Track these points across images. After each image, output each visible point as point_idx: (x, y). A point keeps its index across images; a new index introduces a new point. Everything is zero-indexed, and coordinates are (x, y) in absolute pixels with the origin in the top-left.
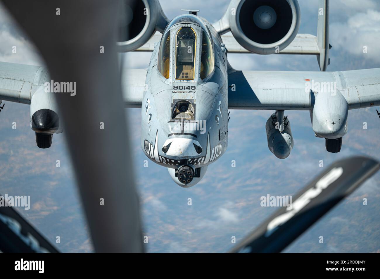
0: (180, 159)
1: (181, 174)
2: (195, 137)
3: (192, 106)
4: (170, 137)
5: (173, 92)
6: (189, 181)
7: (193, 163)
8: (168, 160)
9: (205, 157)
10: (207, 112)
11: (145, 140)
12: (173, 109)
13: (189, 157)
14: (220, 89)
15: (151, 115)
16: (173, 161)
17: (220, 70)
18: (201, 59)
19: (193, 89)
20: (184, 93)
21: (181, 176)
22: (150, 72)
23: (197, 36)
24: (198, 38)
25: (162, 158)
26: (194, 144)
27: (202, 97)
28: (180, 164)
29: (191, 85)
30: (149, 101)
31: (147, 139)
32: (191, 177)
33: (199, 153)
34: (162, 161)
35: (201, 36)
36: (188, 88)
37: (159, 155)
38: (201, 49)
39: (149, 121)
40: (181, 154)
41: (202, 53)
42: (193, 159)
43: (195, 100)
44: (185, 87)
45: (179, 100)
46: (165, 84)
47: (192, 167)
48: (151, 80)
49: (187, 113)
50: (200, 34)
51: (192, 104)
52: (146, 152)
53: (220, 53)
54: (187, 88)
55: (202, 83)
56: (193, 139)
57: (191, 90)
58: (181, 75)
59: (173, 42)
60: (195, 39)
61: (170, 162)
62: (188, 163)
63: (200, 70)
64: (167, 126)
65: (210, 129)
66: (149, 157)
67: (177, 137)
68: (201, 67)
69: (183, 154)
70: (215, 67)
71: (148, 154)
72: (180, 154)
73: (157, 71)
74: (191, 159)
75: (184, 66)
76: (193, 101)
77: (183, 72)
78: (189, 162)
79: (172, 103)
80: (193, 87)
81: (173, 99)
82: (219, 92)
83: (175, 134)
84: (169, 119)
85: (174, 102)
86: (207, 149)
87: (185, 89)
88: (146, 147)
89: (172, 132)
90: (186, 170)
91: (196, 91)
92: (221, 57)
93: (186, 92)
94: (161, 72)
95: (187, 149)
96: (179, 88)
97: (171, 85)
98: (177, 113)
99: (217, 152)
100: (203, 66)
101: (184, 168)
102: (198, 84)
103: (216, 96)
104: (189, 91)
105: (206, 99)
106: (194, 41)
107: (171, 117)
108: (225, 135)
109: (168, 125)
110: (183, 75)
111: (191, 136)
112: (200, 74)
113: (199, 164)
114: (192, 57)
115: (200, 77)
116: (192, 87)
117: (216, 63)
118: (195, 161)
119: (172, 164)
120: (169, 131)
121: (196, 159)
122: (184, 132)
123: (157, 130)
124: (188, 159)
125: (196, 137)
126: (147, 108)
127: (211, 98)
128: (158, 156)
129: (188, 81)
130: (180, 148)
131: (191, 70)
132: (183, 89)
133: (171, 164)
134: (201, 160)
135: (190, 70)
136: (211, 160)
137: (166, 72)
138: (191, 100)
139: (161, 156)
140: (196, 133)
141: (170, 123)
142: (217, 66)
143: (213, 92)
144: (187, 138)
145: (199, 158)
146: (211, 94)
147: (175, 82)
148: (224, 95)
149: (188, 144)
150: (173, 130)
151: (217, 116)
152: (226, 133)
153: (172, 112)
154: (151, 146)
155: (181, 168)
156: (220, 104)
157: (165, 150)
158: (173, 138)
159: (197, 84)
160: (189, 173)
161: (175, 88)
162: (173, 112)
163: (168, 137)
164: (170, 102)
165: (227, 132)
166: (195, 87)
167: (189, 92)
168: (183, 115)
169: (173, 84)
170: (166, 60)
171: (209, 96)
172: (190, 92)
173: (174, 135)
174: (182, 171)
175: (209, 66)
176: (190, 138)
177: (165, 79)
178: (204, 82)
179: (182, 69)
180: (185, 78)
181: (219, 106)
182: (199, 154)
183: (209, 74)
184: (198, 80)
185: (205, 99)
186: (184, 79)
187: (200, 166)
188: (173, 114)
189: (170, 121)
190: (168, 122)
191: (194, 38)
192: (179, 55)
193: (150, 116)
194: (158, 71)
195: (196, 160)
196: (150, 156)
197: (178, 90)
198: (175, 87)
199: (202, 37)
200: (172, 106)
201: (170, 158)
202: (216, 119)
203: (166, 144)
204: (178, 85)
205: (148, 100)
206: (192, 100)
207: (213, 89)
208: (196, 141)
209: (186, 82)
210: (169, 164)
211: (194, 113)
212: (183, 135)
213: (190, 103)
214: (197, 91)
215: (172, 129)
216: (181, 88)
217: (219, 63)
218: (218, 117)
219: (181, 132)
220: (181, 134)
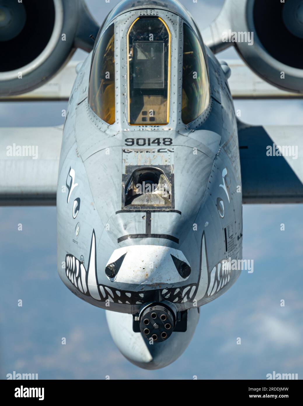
0: (143, 290)
1: (146, 322)
2: (174, 243)
3: (165, 178)
4: (122, 242)
5: (124, 151)
6: (164, 335)
7: (171, 299)
8: (118, 293)
9: (197, 285)
10: (198, 190)
11: (67, 255)
12: (127, 186)
13: (164, 284)
14: (224, 145)
15: (78, 200)
16: (129, 295)
17: (222, 107)
18: (181, 81)
19: (167, 143)
20: (147, 152)
21: (147, 327)
22: (72, 114)
23: (171, 34)
24: (174, 38)
25: (105, 290)
26: (174, 258)
27: (186, 159)
28: (145, 301)
29: (161, 136)
30: (73, 173)
31: (70, 253)
32: (168, 326)
33: (184, 276)
34: (104, 296)
35: (180, 34)
36: (156, 141)
37: (99, 283)
38: (182, 62)
39: (76, 212)
40: (146, 279)
41: (183, 70)
42: (171, 290)
43: (172, 166)
44: (149, 140)
45: (137, 168)
46: (107, 134)
47: (170, 306)
48: (75, 130)
49: (155, 195)
50: (178, 30)
51: (166, 174)
52: (71, 281)
53: (219, 75)
54: (153, 142)
55: (186, 132)
56: (171, 246)
57: (162, 146)
58: (141, 116)
59: (121, 49)
60: (168, 40)
61: (124, 298)
62: (160, 299)
63: (180, 105)
64: (115, 220)
65: (205, 226)
66: (76, 291)
67: (137, 243)
68: (183, 98)
69: (150, 278)
70: (211, 101)
71: (74, 284)
72: (144, 278)
73: (88, 112)
74: (168, 289)
75: (146, 98)
76: (167, 168)
77: (143, 110)
78: (163, 296)
79: (124, 173)
80: (166, 140)
81: (125, 165)
82: (223, 151)
83: (132, 236)
84: (119, 206)
85: (127, 172)
86: (200, 269)
87: (149, 144)
88: (69, 270)
89: (125, 233)
90: (159, 312)
91: (172, 147)
92: (222, 82)
93: (152, 150)
94: (96, 112)
95: (159, 267)
96: (138, 143)
97: (120, 137)
98: (134, 194)
99: (221, 276)
100: (186, 97)
101: (154, 309)
102: (178, 133)
103: (215, 158)
104: (159, 147)
105: (196, 163)
106: (167, 46)
107: (122, 202)
108: (237, 242)
109: (116, 218)
110: (144, 116)
111: (166, 239)
112: (180, 113)
113: (185, 300)
114: (163, 78)
115: (180, 118)
116: (164, 139)
117: (212, 94)
118: (175, 293)
119: (127, 302)
120: (120, 232)
121: (178, 290)
122: (152, 233)
123: (94, 232)
124: (161, 290)
125: (178, 243)
126: (69, 188)
127: (206, 162)
128: (96, 286)
129: (156, 128)
130: (143, 265)
131: (162, 106)
132: (144, 144)
133: (124, 303)
134: (188, 293)
135: (159, 105)
136: (209, 294)
137: (108, 110)
138: (164, 167)
139: (104, 286)
140: (177, 233)
141: (121, 214)
142: (214, 100)
143: (210, 151)
144: (159, 245)
145: (184, 287)
146: (206, 155)
147: (127, 131)
148: (232, 157)
149: (160, 258)
150: (127, 228)
151: (219, 200)
152: (238, 238)
153: (124, 191)
154: (82, 265)
155: (146, 310)
156: (226, 176)
157: (112, 271)
158: (127, 245)
159: (174, 133)
160: (163, 318)
161: (129, 143)
162: (126, 193)
163: (118, 244)
164: (118, 171)
165: (241, 235)
166: (171, 140)
167: (159, 151)
168: (147, 198)
169: (123, 134)
170: (108, 87)
171: (202, 158)
172: (161, 151)
173: (129, 240)
174: (148, 314)
175: (200, 96)
176: (164, 245)
177: (105, 125)
178: (189, 129)
179: (142, 105)
180: (148, 121)
181: (223, 179)
182: (185, 280)
183: (199, 114)
184: (177, 125)
185: (193, 164)
186: (146, 125)
187: (186, 307)
188: (127, 197)
189: (120, 209)
190: (117, 213)
191: (165, 39)
192: (134, 75)
193: (76, 202)
194: (90, 109)
195: (179, 292)
196: (78, 288)
197: (135, 147)
198: (129, 140)
199: (182, 35)
200: (123, 180)
201: (122, 289)
202: (218, 206)
203: (113, 259)
204: (135, 137)
205: (72, 170)
206: (166, 166)
207: (209, 144)
208: (178, 250)
209: (152, 131)
210: (120, 302)
211: (170, 192)
212: (149, 239)
213: (162, 173)
214: (175, 148)
215: (125, 226)
216: (141, 142)
217: (218, 92)
218: (222, 202)
219: (144, 232)
220: (146, 236)
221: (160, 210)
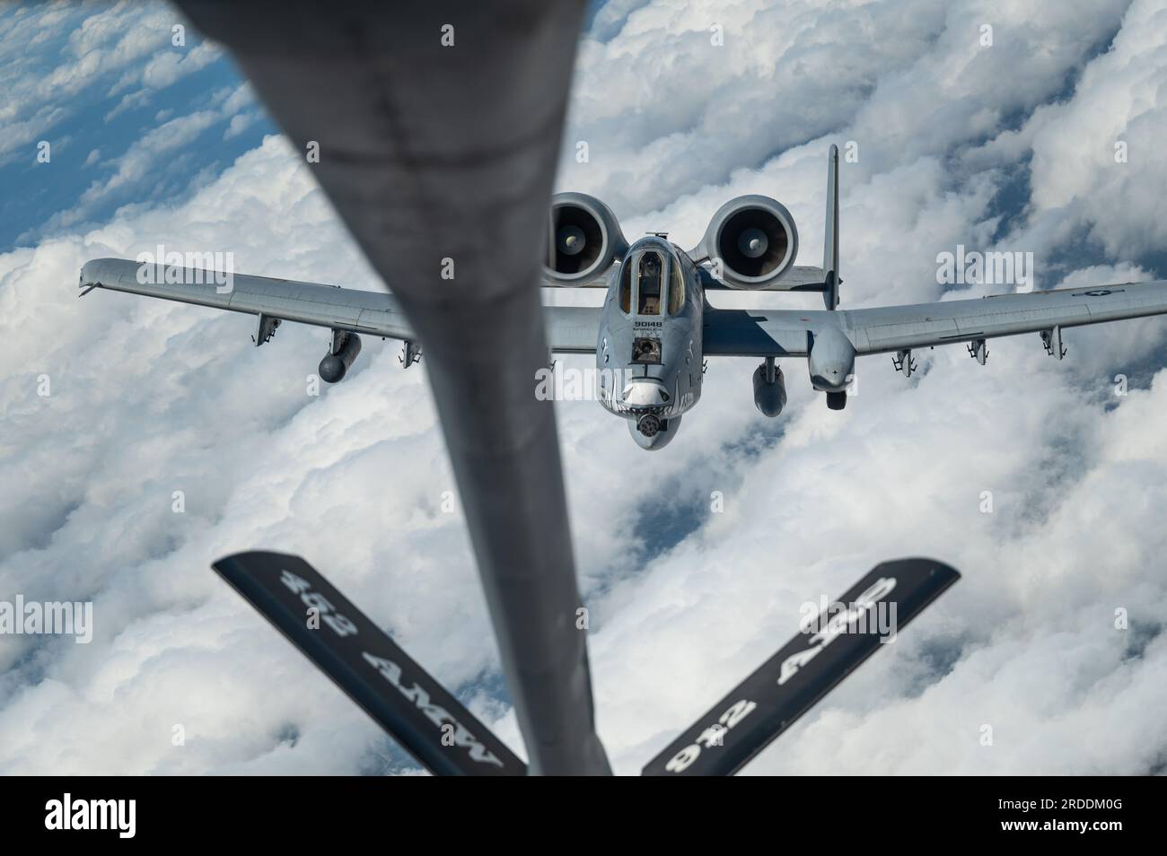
1: (644, 424)
2: (661, 382)
3: (657, 345)
5: (634, 329)
7: (658, 413)
8: (628, 409)
9: (673, 406)
10: (675, 353)
12: (635, 349)
13: (653, 405)
14: (691, 327)
15: (608, 356)
16: (634, 410)
17: (693, 305)
18: (668, 290)
19: (659, 325)
20: (647, 330)
26: (660, 390)
27: (669, 335)
28: (643, 414)
30: (605, 340)
32: (655, 428)
33: (665, 401)
35: (668, 262)
36: (653, 324)
39: (606, 363)
42: (658, 408)
43: (661, 338)
44: (649, 323)
45: (641, 339)
46: (625, 319)
47: (657, 417)
49: (651, 355)
51: (657, 343)
54: (651, 324)
55: (670, 319)
57: (656, 327)
58: (644, 309)
61: (631, 411)
62: (651, 413)
65: (679, 372)
67: (640, 381)
68: (669, 299)
70: (686, 300)
73: (616, 306)
74: (656, 408)
76: (658, 340)
78: (653, 411)
79: (633, 341)
80: (659, 323)
81: (634, 337)
82: (690, 330)
84: (630, 360)
85: (635, 341)
86: (675, 397)
87: (649, 325)
91: (662, 327)
93: (650, 328)
94: (619, 306)
96: (642, 325)
97: (632, 320)
98: (638, 354)
100: (671, 298)
101: (648, 418)
102: (665, 319)
103: (686, 334)
104: (654, 327)
105: (675, 337)
107: (632, 358)
109: (628, 367)
111: (656, 380)
113: (666, 414)
116: (657, 323)
117: (687, 295)
118: (660, 410)
119: (633, 414)
121: (662, 408)
122: (648, 376)
124: (652, 408)
125: (663, 382)
126: (603, 348)
127: (681, 336)
128: (616, 404)
132: (646, 325)
134: (667, 410)
136: (679, 411)
137: (626, 305)
140: (663, 377)
141: (631, 364)
142: (688, 299)
143: (684, 330)
144: (652, 383)
145: (665, 407)
146: (681, 332)
148: (696, 333)
151: (687, 358)
153: (633, 352)
155: (644, 419)
156: (692, 345)
157: (625, 396)
158: (633, 383)
160: (653, 423)
161: (637, 325)
164: (630, 340)
165: (700, 377)
166: (661, 323)
167: (654, 329)
168: (646, 356)
169: (634, 319)
173: (635, 379)
174: (645, 421)
176: (655, 383)
177: (624, 314)
178: (672, 317)
179: (645, 302)
181: (690, 346)
182: (666, 403)
183: (678, 309)
185: (673, 337)
187: (666, 417)
188: (635, 355)
189: (631, 362)
190: (629, 364)
193: (606, 357)
195: (662, 410)
196: (606, 405)
197: (641, 327)
198: (637, 323)
199: (670, 263)
200: (633, 346)
201: (631, 406)
204: (641, 321)
205: (605, 338)
206: (657, 338)
207: (681, 326)
208: (662, 386)
210: (629, 414)
211: (659, 354)
212: (647, 379)
213: (655, 342)
214: (664, 328)
216: (644, 324)
217: (691, 296)
219: (643, 375)
220: (646, 377)
221: (653, 363)
